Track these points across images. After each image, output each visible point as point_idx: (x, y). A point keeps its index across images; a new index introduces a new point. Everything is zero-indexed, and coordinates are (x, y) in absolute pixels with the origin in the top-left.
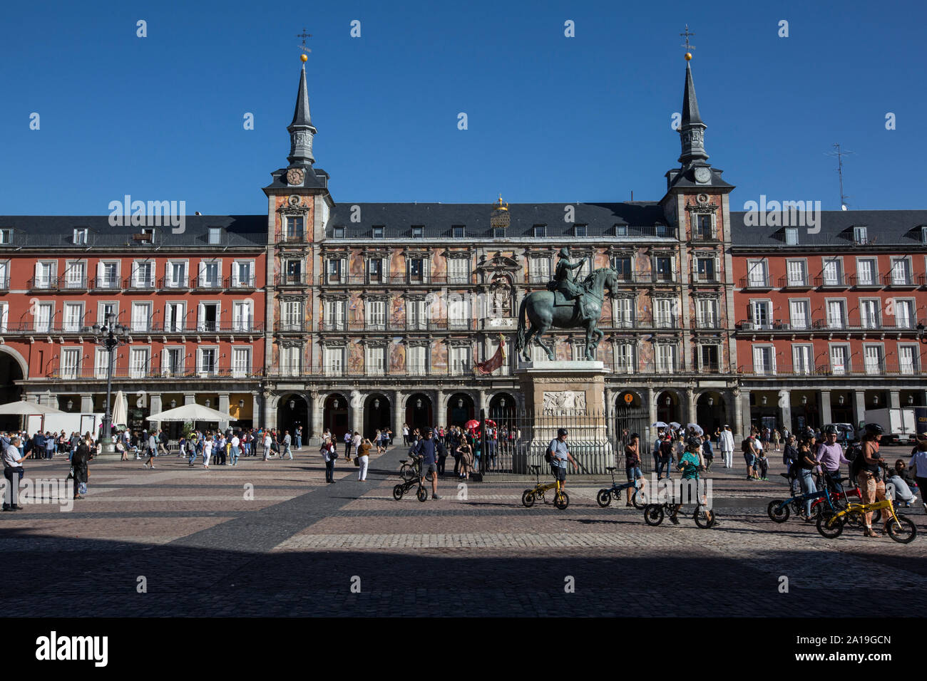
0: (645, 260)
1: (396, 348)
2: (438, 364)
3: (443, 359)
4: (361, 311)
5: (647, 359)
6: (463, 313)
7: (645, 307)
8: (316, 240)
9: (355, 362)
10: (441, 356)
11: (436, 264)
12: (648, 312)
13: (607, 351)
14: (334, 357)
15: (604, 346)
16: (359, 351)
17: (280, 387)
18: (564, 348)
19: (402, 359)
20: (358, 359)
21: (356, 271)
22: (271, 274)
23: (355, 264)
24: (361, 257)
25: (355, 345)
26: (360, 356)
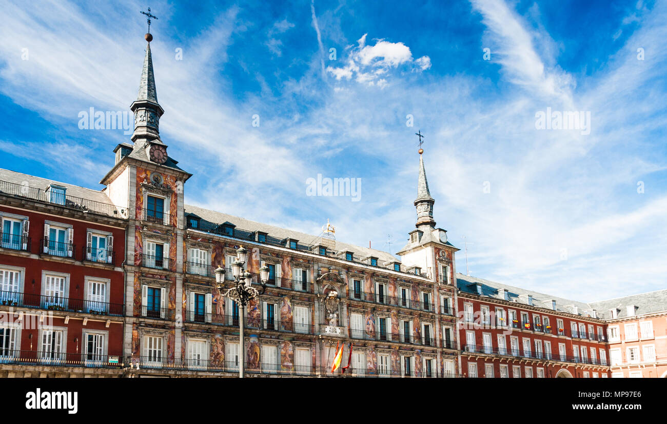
1: (252, 346)
2: (285, 364)
3: (289, 359)
4: (221, 306)
6: (303, 319)
8: (180, 226)
9: (216, 357)
10: (288, 357)
11: (283, 270)
13: (396, 361)
14: (195, 352)
16: (220, 346)
18: (371, 356)
19: (257, 357)
23: (215, 258)
24: (222, 252)
25: (216, 340)
26: (221, 352)
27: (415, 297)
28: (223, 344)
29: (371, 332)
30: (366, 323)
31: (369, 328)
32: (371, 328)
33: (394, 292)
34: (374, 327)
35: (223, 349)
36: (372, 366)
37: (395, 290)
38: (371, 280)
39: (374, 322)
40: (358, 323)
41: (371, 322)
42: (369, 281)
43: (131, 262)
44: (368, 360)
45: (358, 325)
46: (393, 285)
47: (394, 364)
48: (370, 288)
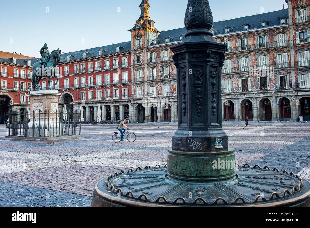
0: (273, 37)
1: (172, 85)
4: (160, 72)
5: (274, 83)
7: (272, 59)
8: (145, 47)
9: (159, 92)
12: (274, 61)
13: (255, 81)
15: (253, 78)
16: (160, 87)
17: (136, 102)
18: (236, 80)
19: (174, 89)
20: (160, 90)
21: (158, 57)
22: (132, 61)
23: (158, 54)
24: (160, 51)
25: (159, 85)
26: (161, 89)
27: (271, 40)
28: (161, 86)
29: (236, 68)
30: (233, 64)
31: (234, 66)
32: (236, 66)
33: (253, 42)
34: (238, 65)
35: (161, 88)
36: (236, 86)
37: (254, 40)
38: (236, 40)
39: (238, 62)
40: (228, 64)
41: (236, 62)
42: (234, 41)
43: (132, 64)
44: (233, 83)
45: (228, 66)
46: (253, 37)
47: (253, 83)
48: (235, 44)
